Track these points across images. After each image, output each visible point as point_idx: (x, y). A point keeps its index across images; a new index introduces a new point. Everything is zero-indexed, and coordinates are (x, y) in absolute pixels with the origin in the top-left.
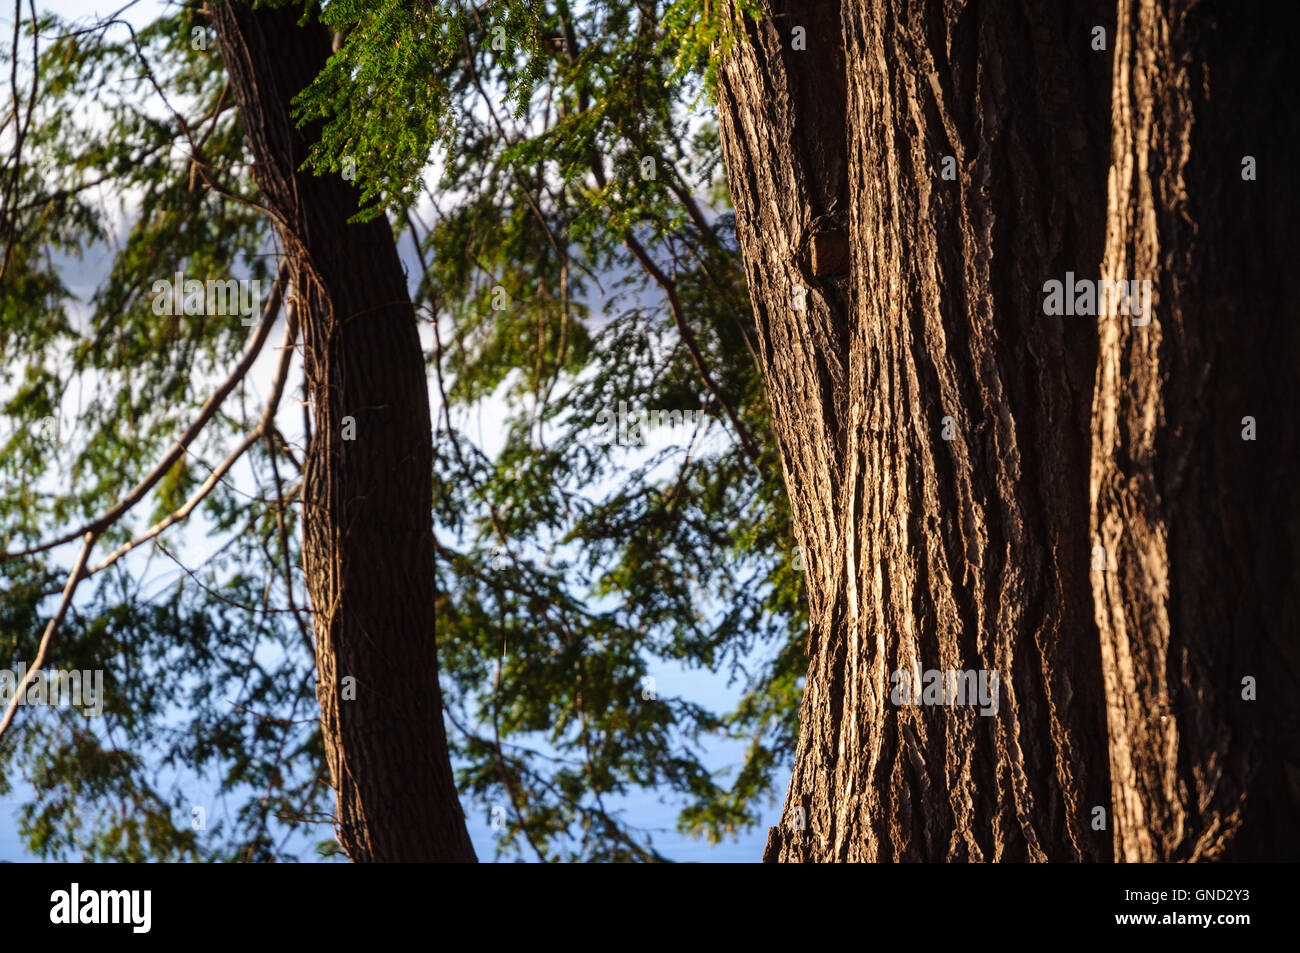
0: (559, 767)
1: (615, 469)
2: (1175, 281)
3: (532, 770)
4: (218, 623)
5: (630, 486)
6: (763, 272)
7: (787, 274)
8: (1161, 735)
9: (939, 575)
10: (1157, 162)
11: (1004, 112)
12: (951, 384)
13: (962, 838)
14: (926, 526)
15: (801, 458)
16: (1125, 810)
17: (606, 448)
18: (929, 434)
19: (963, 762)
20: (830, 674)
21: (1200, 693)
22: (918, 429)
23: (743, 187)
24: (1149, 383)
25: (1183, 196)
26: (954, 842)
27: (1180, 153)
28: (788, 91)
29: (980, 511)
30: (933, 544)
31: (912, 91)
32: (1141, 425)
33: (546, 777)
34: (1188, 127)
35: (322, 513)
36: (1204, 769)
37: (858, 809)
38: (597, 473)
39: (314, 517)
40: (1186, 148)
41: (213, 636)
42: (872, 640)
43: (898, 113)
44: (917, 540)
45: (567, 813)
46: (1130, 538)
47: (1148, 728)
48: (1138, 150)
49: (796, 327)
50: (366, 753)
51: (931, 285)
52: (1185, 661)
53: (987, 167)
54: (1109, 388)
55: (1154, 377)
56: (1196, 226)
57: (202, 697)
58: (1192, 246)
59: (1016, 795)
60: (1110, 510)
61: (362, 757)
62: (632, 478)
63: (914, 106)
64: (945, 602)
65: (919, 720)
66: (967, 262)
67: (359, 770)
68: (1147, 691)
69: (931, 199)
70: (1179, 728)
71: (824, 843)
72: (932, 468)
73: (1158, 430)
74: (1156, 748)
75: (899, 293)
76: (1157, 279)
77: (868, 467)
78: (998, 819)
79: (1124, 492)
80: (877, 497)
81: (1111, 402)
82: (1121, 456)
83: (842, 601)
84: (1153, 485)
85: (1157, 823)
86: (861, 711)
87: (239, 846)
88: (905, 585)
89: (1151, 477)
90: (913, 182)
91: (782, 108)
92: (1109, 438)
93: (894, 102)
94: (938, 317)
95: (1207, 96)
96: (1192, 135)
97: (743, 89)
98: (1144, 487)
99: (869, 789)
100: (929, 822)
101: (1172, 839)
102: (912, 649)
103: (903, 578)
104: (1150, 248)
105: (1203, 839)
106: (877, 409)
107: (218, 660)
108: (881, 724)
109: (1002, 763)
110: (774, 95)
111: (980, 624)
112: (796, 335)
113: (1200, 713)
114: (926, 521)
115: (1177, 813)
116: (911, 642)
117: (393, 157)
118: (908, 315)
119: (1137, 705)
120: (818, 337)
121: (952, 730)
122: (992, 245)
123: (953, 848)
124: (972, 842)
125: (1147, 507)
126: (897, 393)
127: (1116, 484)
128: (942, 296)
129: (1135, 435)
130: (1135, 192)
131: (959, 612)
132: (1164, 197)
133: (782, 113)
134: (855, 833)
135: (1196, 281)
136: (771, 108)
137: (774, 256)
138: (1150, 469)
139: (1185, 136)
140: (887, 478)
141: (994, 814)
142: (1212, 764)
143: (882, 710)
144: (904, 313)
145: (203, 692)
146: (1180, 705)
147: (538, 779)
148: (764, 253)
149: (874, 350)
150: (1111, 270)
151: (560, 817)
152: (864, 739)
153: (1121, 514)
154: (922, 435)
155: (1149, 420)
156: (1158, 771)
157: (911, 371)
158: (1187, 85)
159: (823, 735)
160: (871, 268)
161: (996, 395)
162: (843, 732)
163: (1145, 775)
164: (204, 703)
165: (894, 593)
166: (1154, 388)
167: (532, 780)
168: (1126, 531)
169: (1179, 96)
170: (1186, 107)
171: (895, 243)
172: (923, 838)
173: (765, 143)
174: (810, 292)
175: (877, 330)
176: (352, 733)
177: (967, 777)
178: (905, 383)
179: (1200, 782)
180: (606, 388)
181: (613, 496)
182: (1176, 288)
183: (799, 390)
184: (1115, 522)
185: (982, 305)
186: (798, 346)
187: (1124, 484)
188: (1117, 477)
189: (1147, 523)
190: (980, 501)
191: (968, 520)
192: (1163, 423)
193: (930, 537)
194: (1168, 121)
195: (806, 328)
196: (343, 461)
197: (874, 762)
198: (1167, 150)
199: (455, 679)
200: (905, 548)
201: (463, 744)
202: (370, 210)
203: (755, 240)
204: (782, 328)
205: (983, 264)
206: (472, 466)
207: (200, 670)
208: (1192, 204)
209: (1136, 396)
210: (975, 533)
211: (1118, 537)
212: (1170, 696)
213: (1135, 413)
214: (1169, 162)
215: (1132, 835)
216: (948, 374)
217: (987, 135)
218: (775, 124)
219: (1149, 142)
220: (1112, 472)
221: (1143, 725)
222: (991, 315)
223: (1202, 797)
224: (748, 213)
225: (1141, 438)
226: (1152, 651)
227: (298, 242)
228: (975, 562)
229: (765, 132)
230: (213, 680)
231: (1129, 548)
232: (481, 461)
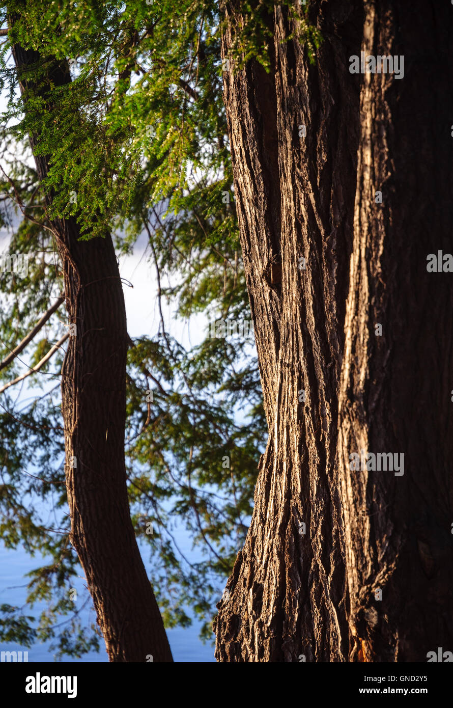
0: (227, 502)
1: (246, 356)
2: (375, 310)
3: (212, 504)
4: (54, 424)
5: (251, 365)
6: (252, 280)
7: (261, 282)
8: (363, 524)
9: (310, 435)
10: (369, 254)
11: (343, 214)
12: (317, 344)
13: (316, 563)
14: (305, 411)
15: (266, 370)
16: (349, 559)
17: (241, 345)
18: (307, 367)
19: (318, 526)
20: (265, 479)
21: (380, 506)
22: (302, 364)
23: (244, 237)
24: (363, 358)
25: (380, 270)
26: (313, 564)
27: (379, 250)
28: (264, 192)
29: (328, 405)
30: (308, 420)
31: (302, 201)
32: (359, 378)
33: (220, 508)
34: (382, 238)
35: (70, 380)
36: (381, 542)
37: (272, 546)
38: (236, 358)
39: (67, 382)
40: (381, 248)
41: (52, 430)
42: (281, 464)
43: (297, 211)
44: (301, 418)
45: (230, 526)
46: (353, 431)
47: (357, 521)
48: (361, 247)
49: (265, 307)
50: (86, 500)
51: (309, 295)
52: (374, 491)
53: (334, 240)
54: (347, 359)
55: (365, 356)
56: (385, 285)
57: (45, 461)
58: (383, 294)
59: (341, 543)
60: (345, 417)
61: (84, 502)
62: (253, 361)
63: (303, 208)
64: (312, 448)
65: (299, 505)
66: (325, 285)
67: (82, 508)
68: (358, 503)
69: (310, 253)
70: (370, 522)
71: (259, 561)
72: (308, 383)
73: (366, 381)
74: (361, 531)
75: (296, 298)
76: (367, 309)
77: (284, 380)
78: (333, 554)
79: (350, 409)
80: (286, 395)
81: (347, 366)
82: (350, 392)
83: (272, 444)
84: (363, 406)
85: (360, 566)
86: (276, 497)
87: (62, 536)
88: (295, 439)
89: (362, 403)
90: (303, 245)
91: (261, 200)
92: (345, 382)
93: (295, 206)
94: (312, 311)
95: (391, 224)
96: (384, 241)
97: (245, 190)
98: (359, 407)
99: (277, 536)
100: (302, 554)
101: (366, 574)
102: (297, 470)
103: (295, 435)
104: (365, 294)
105: (379, 575)
106: (288, 352)
107: (54, 443)
108: (283, 505)
109: (335, 527)
110: (258, 194)
111: (327, 460)
112: (265, 312)
113: (380, 515)
114: (305, 408)
115: (369, 562)
116: (297, 467)
117: (91, 212)
118: (299, 309)
119: (353, 510)
120: (273, 314)
121: (313, 510)
122: (336, 277)
123: (312, 567)
124: (320, 565)
125: (360, 417)
126: (295, 346)
127: (347, 405)
128: (314, 301)
129: (356, 382)
130: (359, 267)
131: (318, 453)
132: (371, 270)
133: (261, 203)
134: (270, 557)
135: (384, 311)
136: (256, 200)
137: (256, 272)
138: (362, 399)
139: (381, 242)
140: (290, 387)
141: (331, 552)
142: (384, 539)
143: (284, 499)
144: (298, 308)
145: (46, 458)
146: (371, 511)
147: (215, 508)
148: (252, 270)
149: (288, 323)
150: (350, 303)
151: (226, 528)
152: (276, 512)
153: (349, 419)
154: (304, 367)
155: (362, 376)
156: (361, 541)
157: (300, 336)
158: (382, 218)
159: (261, 508)
160: (287, 284)
161: (337, 350)
162: (268, 508)
163: (356, 543)
164: (46, 463)
165: (291, 442)
166: (365, 360)
167: (212, 509)
168: (351, 427)
169: (379, 223)
170: (381, 228)
171: (295, 274)
172: (299, 561)
173: (253, 217)
174: (271, 291)
175: (289, 315)
176: (80, 490)
177: (319, 533)
178: (297, 342)
179: (379, 548)
180: (240, 316)
181: (243, 370)
182: (375, 314)
183: (266, 338)
184: (347, 423)
185: (331, 306)
186: (266, 317)
187: (351, 405)
188: (348, 402)
189: (360, 424)
190: (328, 401)
191: (323, 409)
192: (368, 378)
193: (306, 417)
194: (374, 235)
195: (269, 309)
196: (82, 355)
197: (279, 524)
198: (373, 248)
199: (174, 456)
200: (296, 421)
201: (179, 489)
202: (88, 235)
203: (249, 264)
204: (259, 307)
205: (331, 286)
206: (175, 352)
207: (45, 447)
208: (383, 274)
209: (357, 364)
210: (326, 416)
211: (348, 430)
212: (367, 507)
213: (357, 372)
214: (374, 254)
215: (351, 571)
216: (316, 339)
217: (335, 224)
218: (258, 208)
219: (366, 244)
220: (345, 400)
221: (356, 520)
222: (335, 312)
223: (379, 555)
224: (246, 250)
225: (358, 384)
226: (360, 485)
227: (64, 245)
228: (326, 430)
229: (254, 212)
230: (51, 452)
231: (352, 436)
232: (180, 349)
